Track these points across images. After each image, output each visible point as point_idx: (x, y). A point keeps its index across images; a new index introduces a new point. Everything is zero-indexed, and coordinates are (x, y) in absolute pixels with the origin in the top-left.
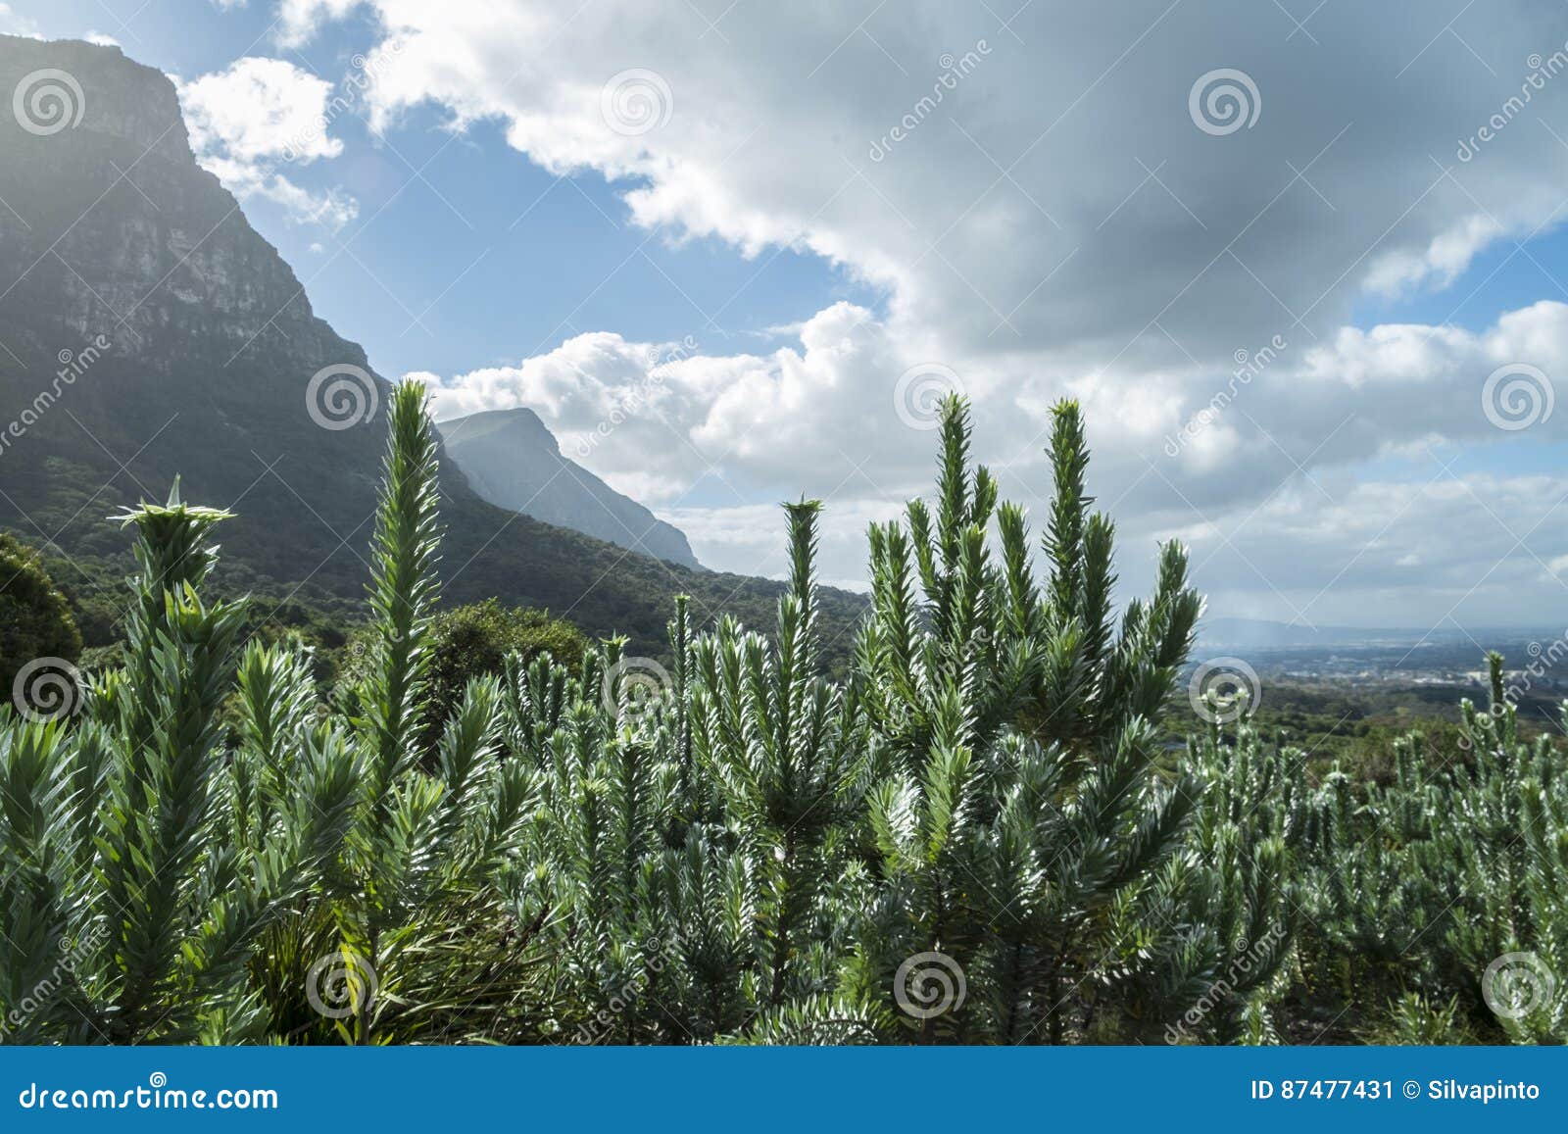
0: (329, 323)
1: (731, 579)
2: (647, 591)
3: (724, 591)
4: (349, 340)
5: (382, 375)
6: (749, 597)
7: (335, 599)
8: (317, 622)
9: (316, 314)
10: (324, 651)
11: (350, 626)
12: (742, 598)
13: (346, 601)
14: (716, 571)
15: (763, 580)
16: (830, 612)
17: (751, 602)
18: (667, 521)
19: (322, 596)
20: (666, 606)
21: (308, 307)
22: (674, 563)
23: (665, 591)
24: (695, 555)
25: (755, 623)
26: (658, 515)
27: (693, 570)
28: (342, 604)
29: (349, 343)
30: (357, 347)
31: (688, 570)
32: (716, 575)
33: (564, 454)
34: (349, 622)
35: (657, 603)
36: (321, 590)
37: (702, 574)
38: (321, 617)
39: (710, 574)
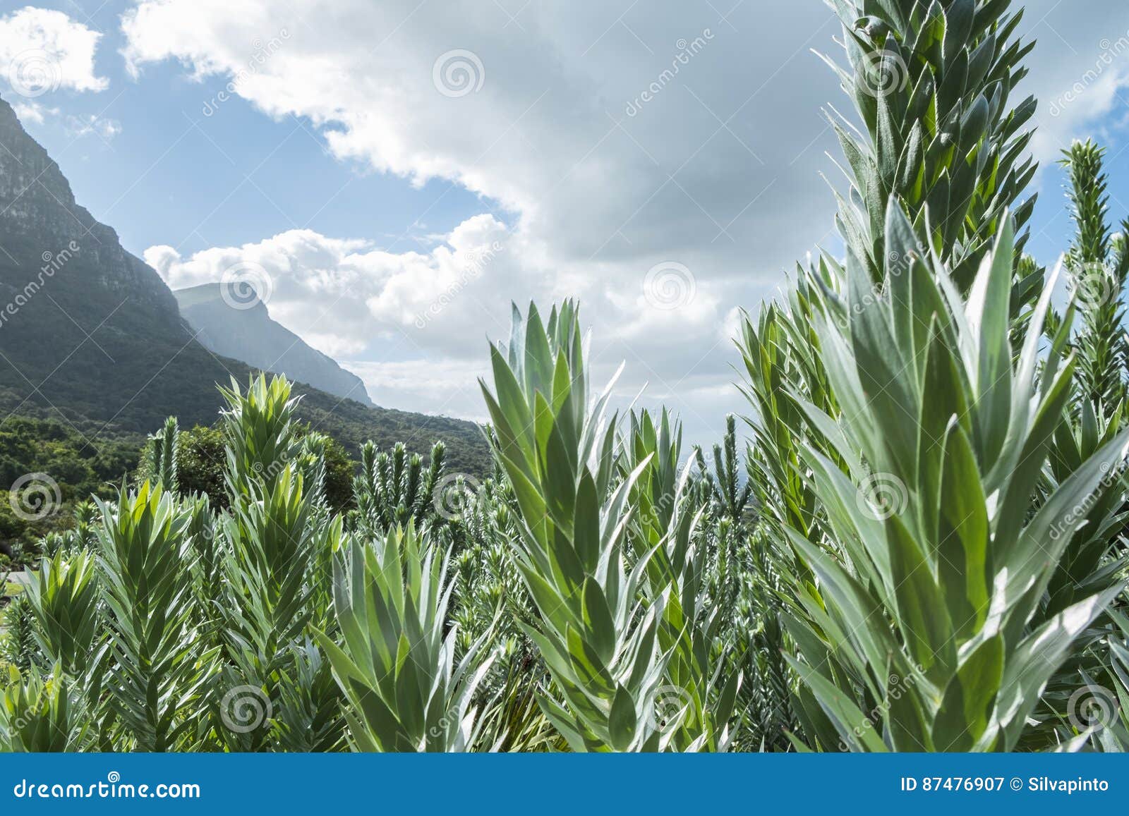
0: (88, 210)
1: (397, 414)
2: (333, 421)
3: (392, 423)
4: (104, 223)
5: (130, 252)
6: (409, 428)
7: (88, 421)
8: (73, 438)
9: (78, 202)
10: (80, 460)
11: (100, 442)
12: (405, 428)
13: (96, 423)
14: (384, 407)
15: (420, 415)
16: (469, 440)
17: (411, 431)
18: (349, 370)
19: (76, 418)
20: (348, 433)
21: (72, 197)
22: (355, 401)
23: (346, 421)
24: (369, 395)
25: (413, 446)
26: (342, 366)
27: (368, 406)
28: (93, 425)
29: (104, 226)
30: (110, 229)
31: (365, 407)
32: (386, 411)
33: (271, 318)
34: (98, 439)
35: (341, 431)
36: (76, 414)
37: (375, 410)
38: (76, 434)
39: (380, 410)
